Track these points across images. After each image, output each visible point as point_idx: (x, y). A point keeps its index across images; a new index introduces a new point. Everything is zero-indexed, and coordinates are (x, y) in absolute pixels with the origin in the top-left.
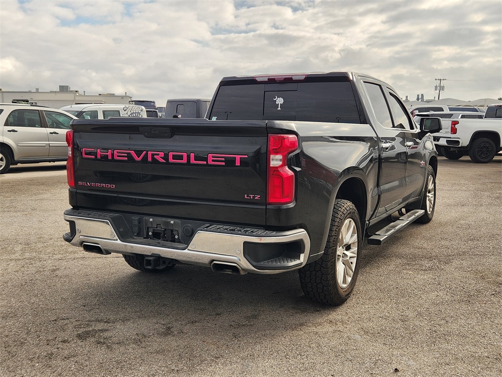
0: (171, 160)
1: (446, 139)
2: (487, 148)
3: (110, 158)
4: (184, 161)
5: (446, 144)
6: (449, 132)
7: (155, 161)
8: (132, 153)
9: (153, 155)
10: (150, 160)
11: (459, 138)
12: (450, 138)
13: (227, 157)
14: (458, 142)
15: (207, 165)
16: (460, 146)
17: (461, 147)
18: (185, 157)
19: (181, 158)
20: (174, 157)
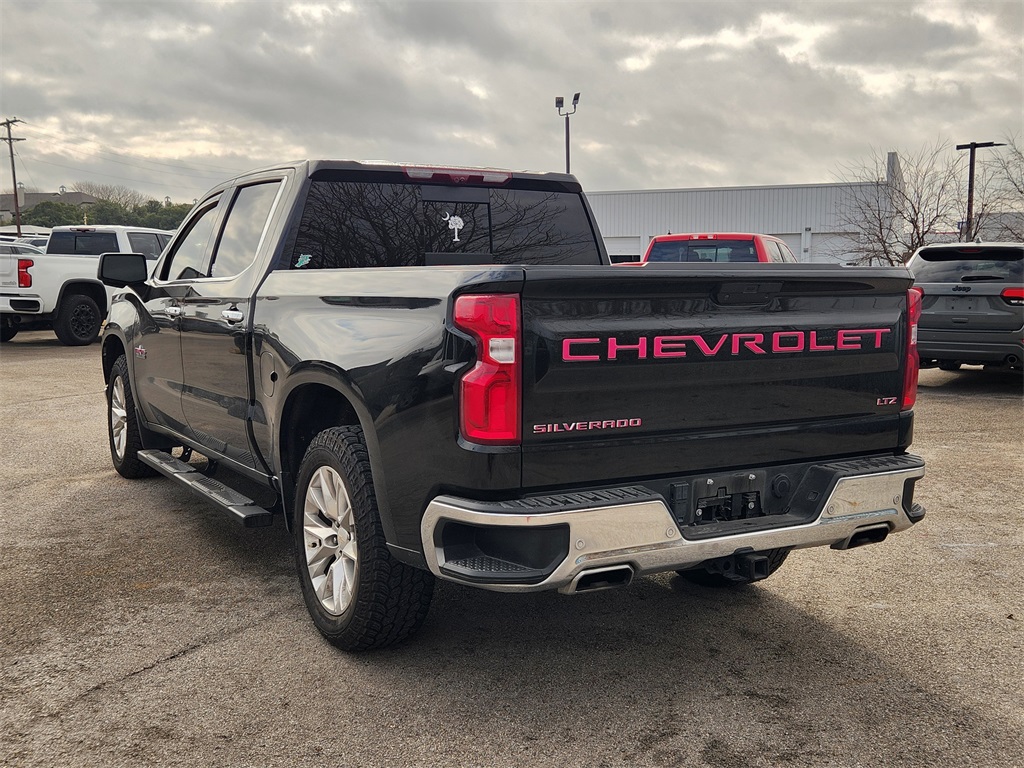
0: (777, 349)
1: (9, 298)
2: (87, 314)
3: (643, 355)
4: (799, 348)
5: (11, 309)
6: (14, 283)
7: (745, 352)
8: (698, 340)
9: (742, 341)
10: (735, 351)
11: (38, 296)
12: (18, 295)
13: (866, 334)
14: (36, 304)
15: (836, 352)
16: (40, 312)
17: (43, 314)
18: (801, 341)
19: (793, 342)
20: (783, 342)
